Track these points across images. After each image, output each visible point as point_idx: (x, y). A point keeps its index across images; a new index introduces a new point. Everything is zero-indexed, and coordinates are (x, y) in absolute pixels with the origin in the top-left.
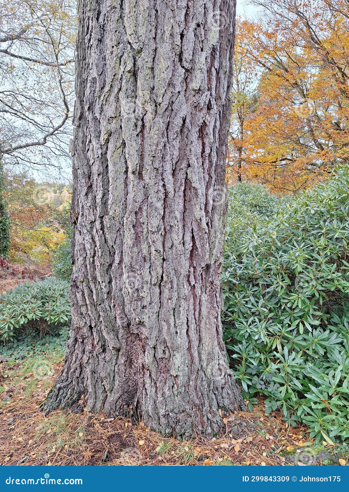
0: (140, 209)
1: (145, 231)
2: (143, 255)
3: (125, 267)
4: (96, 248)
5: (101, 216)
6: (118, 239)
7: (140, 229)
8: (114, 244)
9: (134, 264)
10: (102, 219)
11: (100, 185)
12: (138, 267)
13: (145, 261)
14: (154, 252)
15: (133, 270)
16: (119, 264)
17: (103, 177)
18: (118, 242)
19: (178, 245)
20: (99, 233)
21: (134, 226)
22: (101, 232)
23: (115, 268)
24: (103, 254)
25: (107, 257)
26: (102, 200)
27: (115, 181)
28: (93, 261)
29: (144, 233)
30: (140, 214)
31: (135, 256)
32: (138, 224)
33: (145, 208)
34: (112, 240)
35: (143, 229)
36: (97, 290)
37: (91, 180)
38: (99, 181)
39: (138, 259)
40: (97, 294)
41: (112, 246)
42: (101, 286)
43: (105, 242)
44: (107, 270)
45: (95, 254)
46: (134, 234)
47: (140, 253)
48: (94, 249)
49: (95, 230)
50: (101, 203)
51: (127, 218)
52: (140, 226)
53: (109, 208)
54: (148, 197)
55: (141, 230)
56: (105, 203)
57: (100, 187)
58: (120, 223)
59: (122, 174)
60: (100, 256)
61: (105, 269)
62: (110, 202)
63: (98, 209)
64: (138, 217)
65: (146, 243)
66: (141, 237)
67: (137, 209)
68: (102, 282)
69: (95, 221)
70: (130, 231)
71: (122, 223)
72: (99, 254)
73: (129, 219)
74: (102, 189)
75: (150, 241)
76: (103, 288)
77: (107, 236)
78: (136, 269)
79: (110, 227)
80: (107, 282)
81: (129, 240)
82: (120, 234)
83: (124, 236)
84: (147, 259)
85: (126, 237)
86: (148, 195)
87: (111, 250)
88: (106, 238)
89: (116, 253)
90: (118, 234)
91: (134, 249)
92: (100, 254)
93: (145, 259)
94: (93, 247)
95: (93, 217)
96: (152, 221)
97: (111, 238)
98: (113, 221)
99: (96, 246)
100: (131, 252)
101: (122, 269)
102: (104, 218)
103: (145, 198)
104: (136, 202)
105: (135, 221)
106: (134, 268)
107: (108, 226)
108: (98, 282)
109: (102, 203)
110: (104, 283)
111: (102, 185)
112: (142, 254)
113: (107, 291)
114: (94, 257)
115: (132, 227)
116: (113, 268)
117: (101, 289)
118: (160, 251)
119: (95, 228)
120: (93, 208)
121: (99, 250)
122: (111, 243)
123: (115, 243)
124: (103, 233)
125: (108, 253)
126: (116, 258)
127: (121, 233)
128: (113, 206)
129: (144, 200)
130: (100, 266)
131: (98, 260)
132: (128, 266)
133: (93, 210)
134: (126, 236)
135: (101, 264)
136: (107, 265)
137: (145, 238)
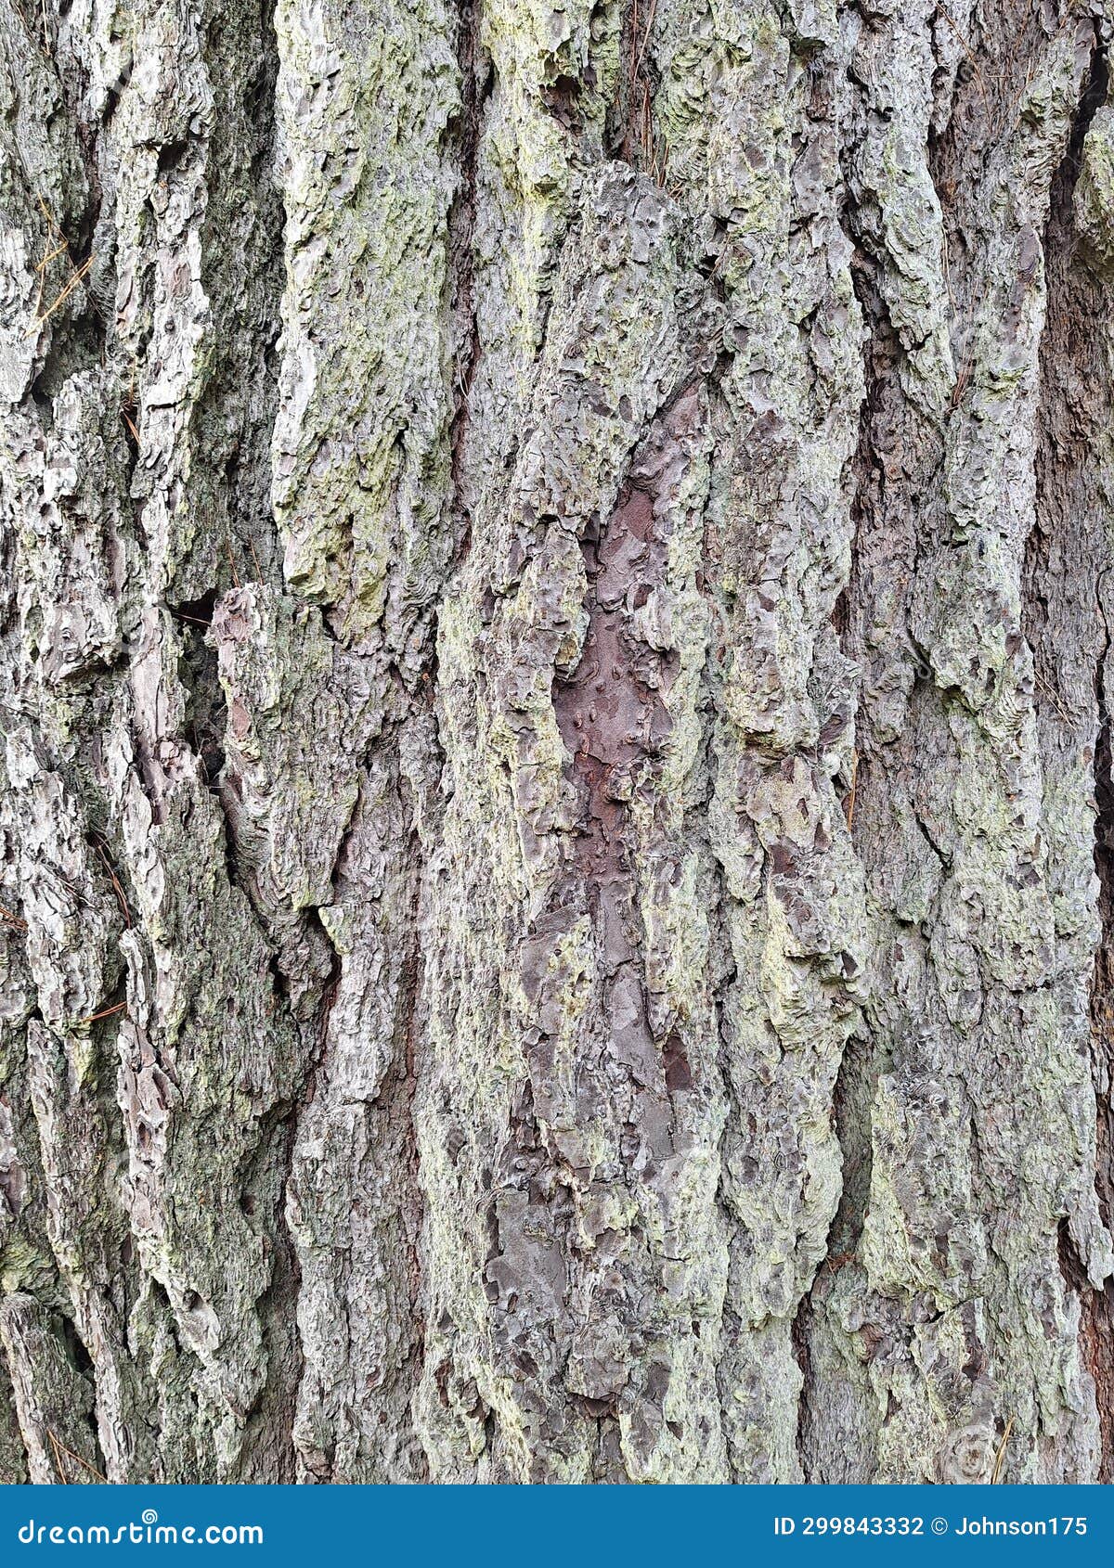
0: (637, 488)
1: (684, 737)
2: (663, 1007)
3: (455, 1147)
4: (128, 941)
5: (191, 593)
6: (369, 834)
7: (626, 723)
8: (321, 894)
9: (557, 1116)
10: (200, 630)
11: (182, 270)
12: (602, 1154)
13: (678, 1073)
14: (788, 982)
15: (547, 1180)
16: (372, 1104)
17: (213, 183)
18: (369, 863)
19: (1007, 893)
20: (159, 781)
21: (565, 687)
22: (189, 765)
23: (331, 1149)
24: (207, 1005)
25: (246, 1035)
26: (197, 428)
27: (353, 201)
28: (102, 1063)
29: (674, 768)
30: (633, 548)
31: (568, 1025)
32: (609, 661)
33: (689, 484)
34: (306, 854)
35: (665, 718)
36: (132, 1365)
37: (97, 263)
38: (168, 230)
39: (605, 1058)
40: (140, 1422)
41: (310, 917)
42: (173, 1331)
43: (231, 868)
44: (247, 1170)
45: (114, 994)
46: (566, 772)
47: (626, 992)
48: (110, 948)
49: (118, 752)
50: (184, 457)
51: (490, 598)
52: (624, 691)
53: (279, 493)
54: (726, 358)
55: (642, 733)
56: (232, 465)
57: (180, 292)
58: (393, 669)
59: (423, 143)
60: (170, 1021)
61: (224, 1159)
62: (288, 430)
63: (155, 519)
64: (619, 580)
65: (691, 865)
66: (642, 811)
67: (606, 496)
68: (194, 1301)
69: (122, 661)
70: (527, 735)
71: (413, 662)
72: (163, 1004)
73: (508, 608)
74: (200, 301)
75: (733, 851)
76: (204, 1350)
77: (252, 807)
78: (582, 1171)
79: (285, 708)
80: (240, 1305)
81: (504, 845)
82: (396, 786)
83: (438, 798)
84: (701, 1048)
85: (472, 811)
86: (729, 339)
87: (298, 952)
88: (245, 828)
89: (350, 984)
90: (375, 788)
91: (564, 940)
92: (168, 997)
93: (673, 1046)
94: (98, 927)
95: (105, 614)
96: (771, 621)
97: (296, 823)
98: (318, 647)
99: (130, 917)
100: (530, 981)
101: (411, 1155)
102: (220, 615)
103: (689, 382)
104: (603, 410)
105: (579, 622)
106: (559, 1162)
107: (270, 696)
108: (145, 1289)
109: (199, 459)
110: (207, 1315)
111: (209, 270)
112: (647, 999)
113: (246, 1389)
114: (102, 1028)
115: (545, 702)
116: (310, 1147)
117: (182, 1358)
118: (849, 963)
119: (119, 722)
120: (106, 524)
121: (164, 961)
122: (301, 877)
123: (336, 877)
124: (209, 775)
125: (261, 984)
126: (346, 1045)
127: (411, 769)
128: (323, 470)
129: (678, 394)
130: (173, 1136)
131: (150, 1066)
132: (486, 1133)
133: (107, 541)
134: (466, 802)
135: (179, 1115)
136: (248, 1112)
137: (676, 821)
